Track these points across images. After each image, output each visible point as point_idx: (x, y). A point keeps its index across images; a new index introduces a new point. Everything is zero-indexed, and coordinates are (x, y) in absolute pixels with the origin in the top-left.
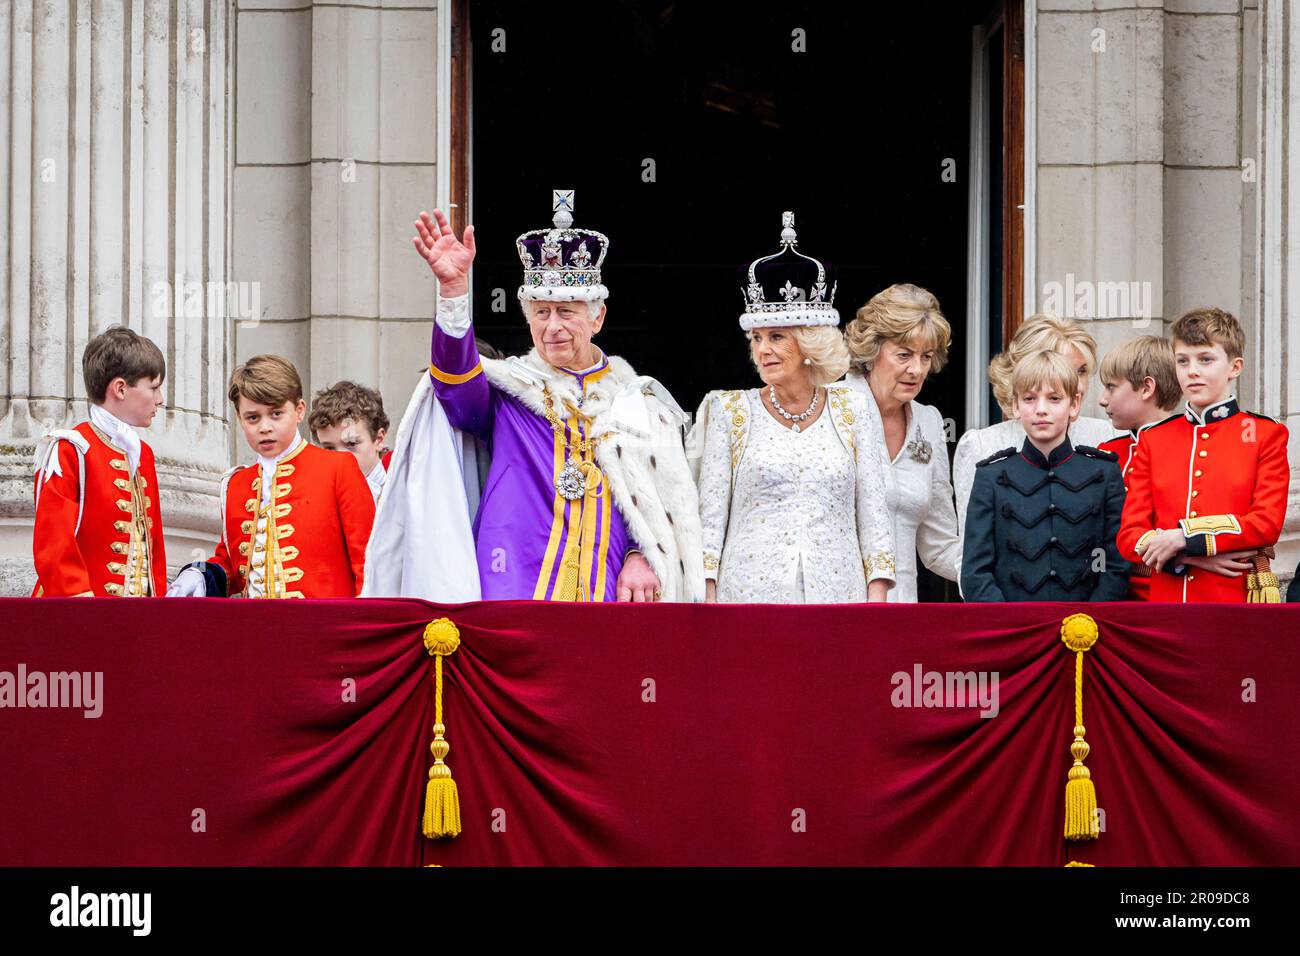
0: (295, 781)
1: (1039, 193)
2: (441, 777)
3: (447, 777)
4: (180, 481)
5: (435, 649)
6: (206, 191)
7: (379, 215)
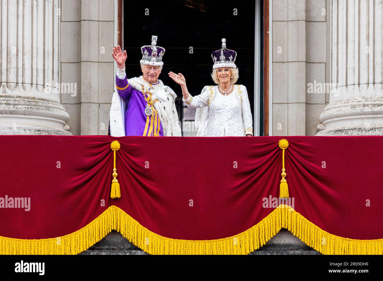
0: (77, 183)
1: (273, 28)
2: (115, 182)
3: (117, 182)
4: (47, 105)
5: (114, 149)
6: (53, 28)
7: (99, 35)
